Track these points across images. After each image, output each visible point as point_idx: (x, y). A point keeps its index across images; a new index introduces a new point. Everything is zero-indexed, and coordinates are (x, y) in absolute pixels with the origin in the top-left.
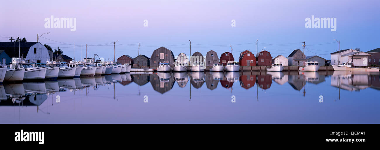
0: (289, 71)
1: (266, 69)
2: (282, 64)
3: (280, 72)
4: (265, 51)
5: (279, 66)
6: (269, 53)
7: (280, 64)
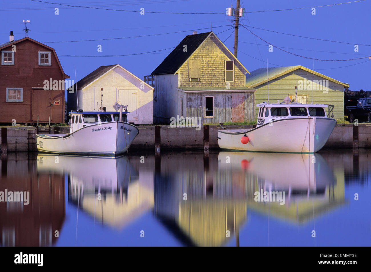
0: (158, 149)
1: (35, 144)
2: (124, 116)
3: (118, 155)
4: (27, 41)
5: (114, 125)
6: (52, 51)
7: (116, 115)
